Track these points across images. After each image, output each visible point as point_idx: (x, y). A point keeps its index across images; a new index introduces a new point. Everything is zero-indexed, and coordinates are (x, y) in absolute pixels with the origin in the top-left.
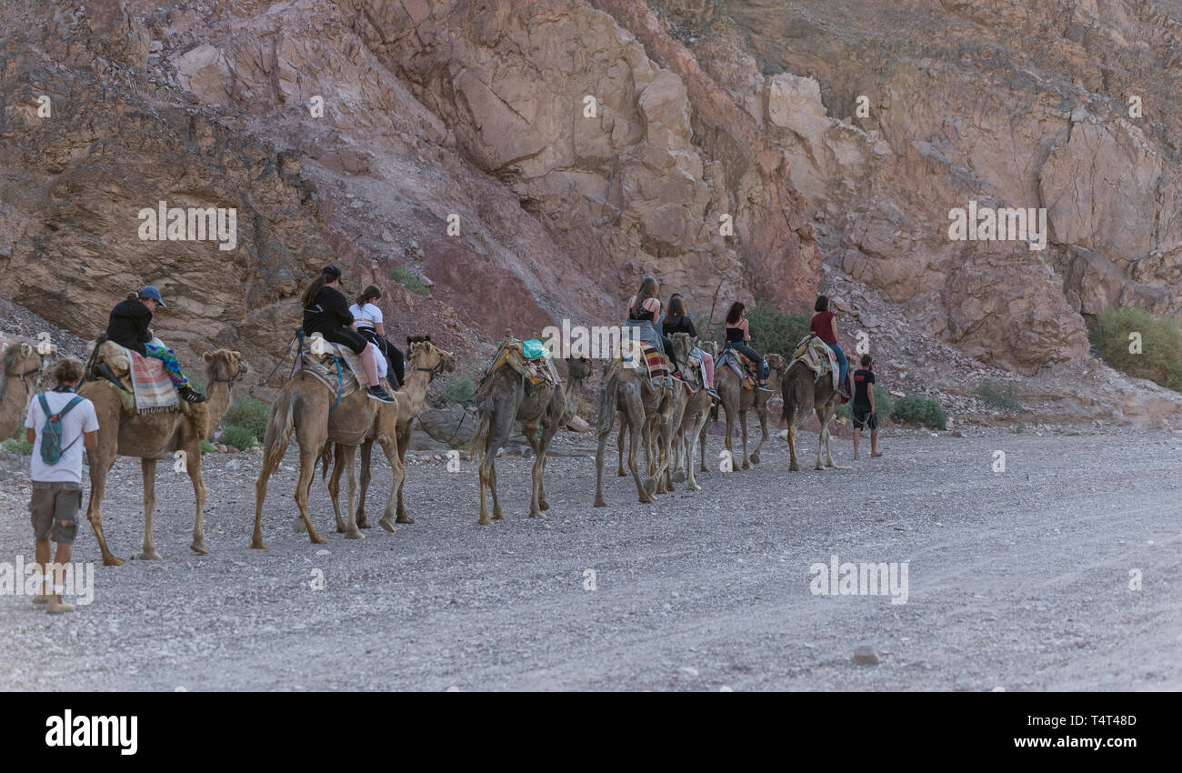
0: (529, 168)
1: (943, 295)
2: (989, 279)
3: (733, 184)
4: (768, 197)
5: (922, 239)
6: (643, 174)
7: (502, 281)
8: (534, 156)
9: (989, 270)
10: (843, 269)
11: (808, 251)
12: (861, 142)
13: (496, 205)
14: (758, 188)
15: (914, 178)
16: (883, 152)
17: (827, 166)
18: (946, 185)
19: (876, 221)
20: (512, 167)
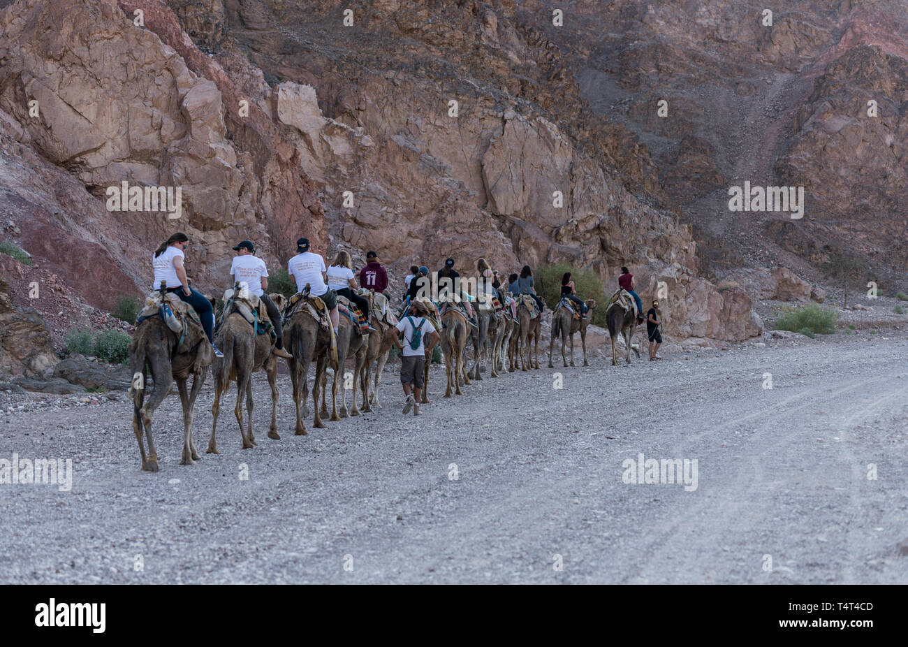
0: (92, 160)
1: (421, 257)
2: (457, 243)
3: (259, 171)
4: (285, 181)
5: (402, 213)
6: (189, 164)
7: (90, 252)
8: (96, 150)
9: (456, 236)
10: (343, 238)
11: (318, 224)
12: (350, 137)
13: (69, 190)
14: (277, 174)
15: (393, 165)
16: (368, 144)
17: (324, 156)
18: (418, 170)
19: (366, 199)
20: (78, 159)
